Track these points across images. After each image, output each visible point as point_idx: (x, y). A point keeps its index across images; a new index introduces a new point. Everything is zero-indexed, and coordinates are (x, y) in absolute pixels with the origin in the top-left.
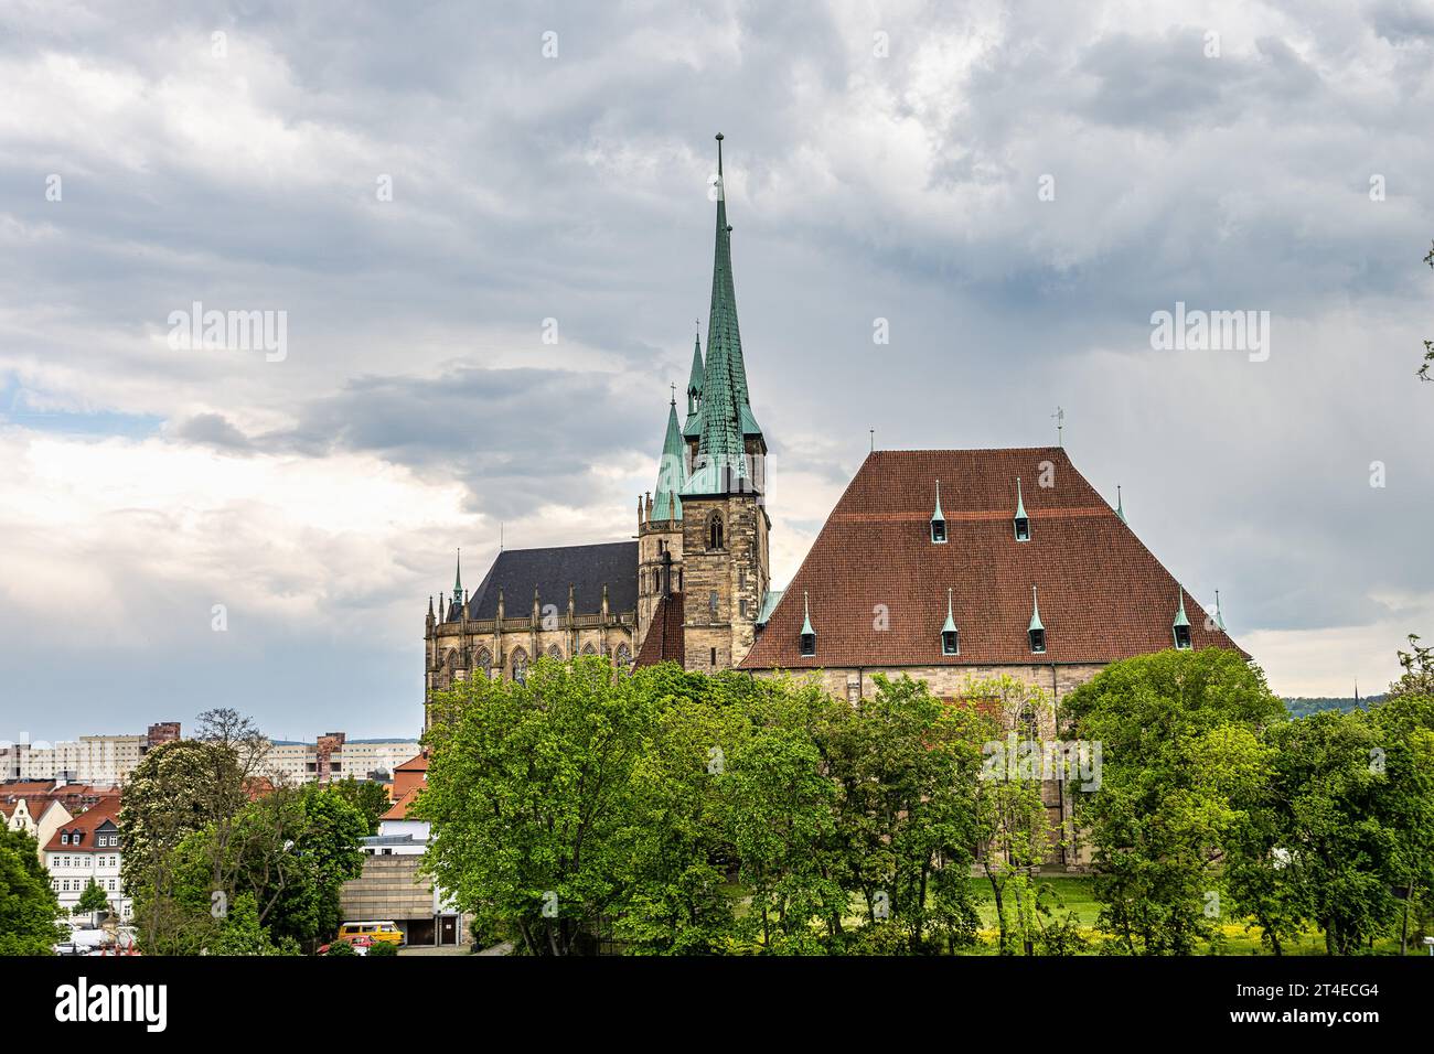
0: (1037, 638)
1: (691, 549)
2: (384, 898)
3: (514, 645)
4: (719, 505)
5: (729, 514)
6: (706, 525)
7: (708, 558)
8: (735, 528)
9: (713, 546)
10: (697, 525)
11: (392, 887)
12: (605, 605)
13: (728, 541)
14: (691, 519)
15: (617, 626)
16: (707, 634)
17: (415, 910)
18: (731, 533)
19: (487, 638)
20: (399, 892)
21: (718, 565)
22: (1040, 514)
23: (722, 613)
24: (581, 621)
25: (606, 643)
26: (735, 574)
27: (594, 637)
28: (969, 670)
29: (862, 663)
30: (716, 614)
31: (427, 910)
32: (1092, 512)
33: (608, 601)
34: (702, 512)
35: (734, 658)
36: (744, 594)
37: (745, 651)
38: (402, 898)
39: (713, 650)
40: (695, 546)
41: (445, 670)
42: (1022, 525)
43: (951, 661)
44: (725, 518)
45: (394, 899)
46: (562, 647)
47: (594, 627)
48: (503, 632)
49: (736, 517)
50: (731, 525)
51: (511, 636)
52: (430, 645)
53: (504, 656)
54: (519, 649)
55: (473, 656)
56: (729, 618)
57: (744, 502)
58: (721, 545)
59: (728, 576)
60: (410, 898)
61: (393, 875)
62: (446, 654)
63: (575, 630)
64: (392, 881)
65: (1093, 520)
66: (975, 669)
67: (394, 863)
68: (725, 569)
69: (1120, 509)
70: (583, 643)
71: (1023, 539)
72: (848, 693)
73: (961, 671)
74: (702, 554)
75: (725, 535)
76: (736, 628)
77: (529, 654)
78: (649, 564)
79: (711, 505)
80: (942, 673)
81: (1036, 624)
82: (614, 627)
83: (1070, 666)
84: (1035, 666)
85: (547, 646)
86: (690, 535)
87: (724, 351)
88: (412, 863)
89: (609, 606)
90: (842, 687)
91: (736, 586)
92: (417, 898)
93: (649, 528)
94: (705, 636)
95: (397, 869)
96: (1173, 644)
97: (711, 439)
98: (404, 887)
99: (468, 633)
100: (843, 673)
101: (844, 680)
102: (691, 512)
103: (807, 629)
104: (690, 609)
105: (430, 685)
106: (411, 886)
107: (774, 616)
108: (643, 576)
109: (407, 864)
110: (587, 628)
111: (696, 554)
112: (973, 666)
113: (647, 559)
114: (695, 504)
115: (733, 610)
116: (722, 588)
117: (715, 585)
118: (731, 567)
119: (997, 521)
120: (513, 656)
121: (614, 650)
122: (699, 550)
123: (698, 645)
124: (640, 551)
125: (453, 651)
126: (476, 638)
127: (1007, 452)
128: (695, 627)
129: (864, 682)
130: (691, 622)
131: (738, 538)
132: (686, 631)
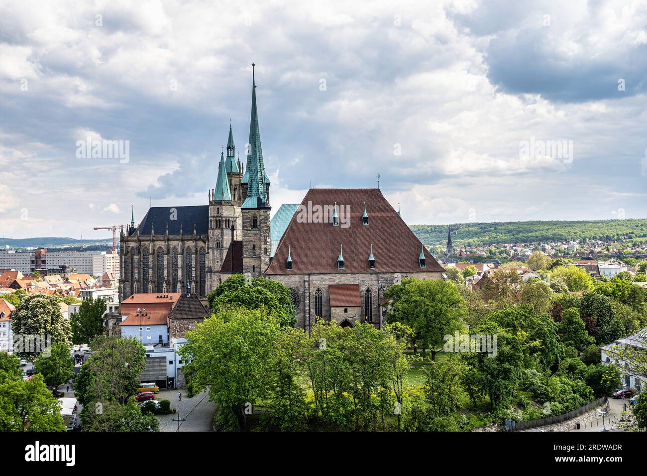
0: (372, 263)
1: (245, 228)
2: (148, 373)
3: (158, 246)
4: (256, 212)
5: (260, 216)
6: (251, 219)
7: (252, 232)
8: (263, 221)
9: (254, 227)
10: (248, 219)
11: (151, 369)
12: (195, 232)
13: (260, 225)
14: (246, 217)
15: (200, 239)
16: (251, 260)
17: (160, 377)
18: (261, 223)
19: (147, 243)
20: (154, 370)
21: (255, 235)
22: (372, 214)
23: (257, 252)
24: (185, 237)
25: (196, 247)
26: (262, 238)
27: (191, 244)
28: (348, 275)
29: (310, 272)
30: (255, 252)
31: (164, 377)
32: (391, 214)
33: (196, 230)
34: (250, 215)
35: (262, 269)
36: (266, 246)
37: (266, 267)
38: (155, 373)
39: (254, 266)
40: (247, 227)
41: (129, 255)
42: (366, 219)
43: (341, 272)
44: (258, 217)
45: (152, 373)
46: (177, 247)
47: (191, 240)
48: (154, 241)
49: (263, 217)
50: (261, 220)
51: (157, 242)
52: (122, 244)
53: (154, 250)
54: (160, 247)
55: (141, 250)
56: (260, 254)
57: (266, 211)
58: (257, 227)
59: (260, 238)
60: (158, 373)
61: (152, 365)
62: (130, 248)
63: (183, 241)
64: (152, 367)
65: (390, 217)
66: (350, 274)
67: (152, 360)
68: (258, 236)
69: (399, 212)
70: (186, 246)
71: (366, 224)
72: (304, 283)
73: (345, 275)
74: (250, 230)
75: (258, 223)
76: (263, 258)
77: (165, 250)
78: (214, 217)
79: (253, 211)
80: (338, 276)
81: (372, 258)
82: (199, 240)
83: (383, 273)
84: (371, 274)
85: (172, 247)
86: (245, 223)
87: (257, 152)
88: (158, 360)
89: (196, 232)
90: (302, 281)
91: (263, 243)
92: (161, 372)
93: (213, 203)
94: (251, 261)
95: (153, 362)
96: (419, 265)
97: (253, 186)
98: (155, 368)
99: (139, 241)
100: (302, 276)
101: (303, 278)
102: (246, 214)
103: (290, 260)
104: (245, 251)
105: (123, 261)
106: (158, 368)
107: (276, 254)
108: (211, 221)
109: (157, 360)
110: (187, 240)
111: (247, 230)
112: (349, 273)
113: (212, 215)
114: (247, 211)
115: (262, 252)
116: (257, 243)
117: (255, 242)
118: (261, 235)
119: (356, 217)
120: (157, 250)
121: (198, 249)
122: (249, 229)
123: (248, 264)
124: (209, 211)
125: (133, 247)
126: (142, 243)
127: (360, 190)
128: (247, 257)
129: (310, 279)
130: (245, 256)
131: (264, 225)
132: (244, 259)
